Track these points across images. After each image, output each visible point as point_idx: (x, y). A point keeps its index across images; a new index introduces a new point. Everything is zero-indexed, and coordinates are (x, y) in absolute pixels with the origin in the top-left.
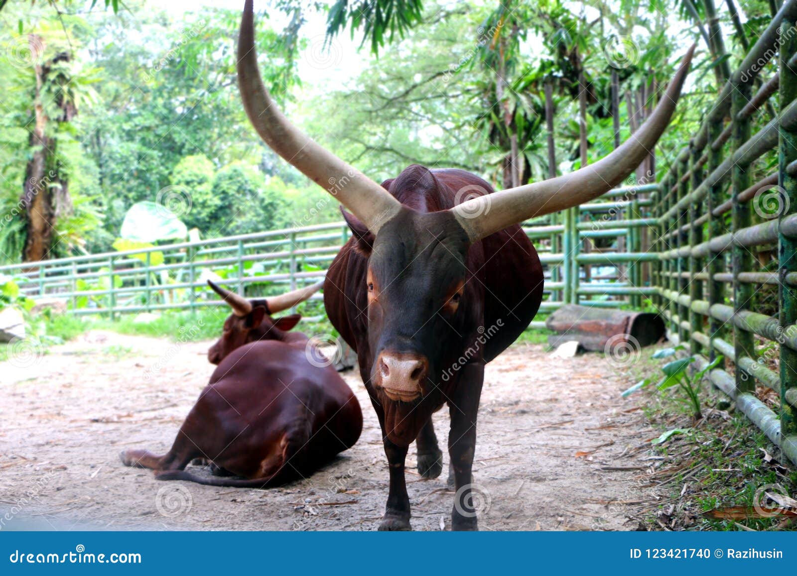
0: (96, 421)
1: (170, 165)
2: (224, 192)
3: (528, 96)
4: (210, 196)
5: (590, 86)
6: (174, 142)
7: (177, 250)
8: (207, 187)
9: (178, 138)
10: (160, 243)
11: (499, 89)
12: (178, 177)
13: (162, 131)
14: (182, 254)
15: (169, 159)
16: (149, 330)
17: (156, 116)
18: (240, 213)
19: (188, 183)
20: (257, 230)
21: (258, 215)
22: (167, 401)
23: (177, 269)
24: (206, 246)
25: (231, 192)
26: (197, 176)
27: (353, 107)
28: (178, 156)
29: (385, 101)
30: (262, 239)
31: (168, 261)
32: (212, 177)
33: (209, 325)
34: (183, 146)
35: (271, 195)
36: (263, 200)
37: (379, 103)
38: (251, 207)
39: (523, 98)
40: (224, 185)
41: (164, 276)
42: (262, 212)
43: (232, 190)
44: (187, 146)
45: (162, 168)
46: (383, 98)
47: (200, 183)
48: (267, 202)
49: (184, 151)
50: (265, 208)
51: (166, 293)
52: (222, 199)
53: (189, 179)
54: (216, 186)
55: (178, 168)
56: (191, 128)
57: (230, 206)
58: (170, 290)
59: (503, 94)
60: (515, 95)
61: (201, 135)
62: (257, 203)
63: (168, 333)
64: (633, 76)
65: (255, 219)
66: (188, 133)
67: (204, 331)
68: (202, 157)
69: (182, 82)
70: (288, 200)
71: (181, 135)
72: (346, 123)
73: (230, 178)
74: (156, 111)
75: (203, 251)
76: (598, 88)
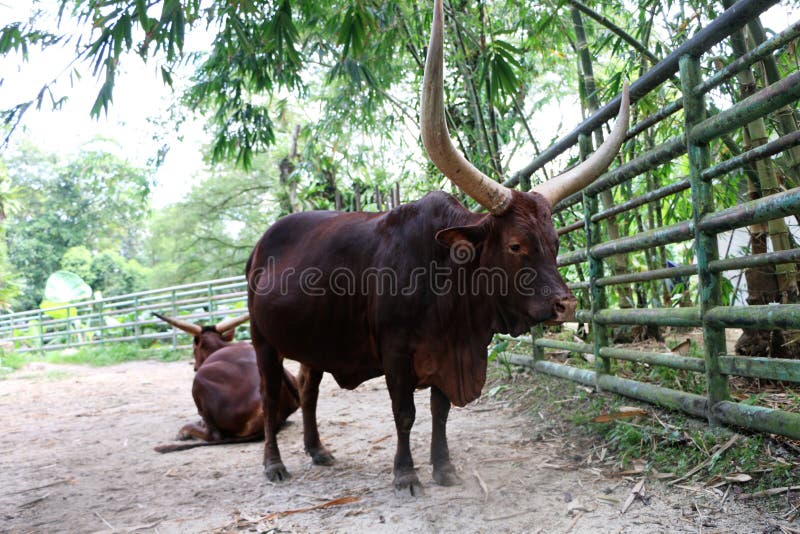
0: (79, 416)
1: (59, 254)
2: (98, 271)
3: (310, 202)
4: (88, 273)
5: (341, 197)
6: (61, 238)
7: (86, 306)
8: (87, 267)
9: (65, 236)
10: (72, 302)
11: (292, 198)
12: (66, 261)
13: (54, 231)
14: (90, 308)
15: (58, 250)
16: (74, 360)
17: (49, 221)
18: (109, 284)
19: (73, 265)
20: (121, 294)
21: (122, 285)
22: (120, 401)
23: (86, 319)
24: (107, 302)
25: (103, 270)
26: (79, 260)
27: (189, 212)
28: (65, 248)
29: (210, 208)
30: (125, 300)
31: (79, 314)
32: (90, 261)
33: (116, 354)
34: (68, 241)
35: (131, 272)
36: (125, 275)
37: (208, 209)
38: (117, 280)
39: (308, 203)
40: (98, 266)
41: (78, 323)
42: (125, 283)
43: (104, 269)
44: (71, 241)
45: (54, 256)
46: (209, 206)
47: (82, 264)
48: (128, 275)
49: (69, 244)
50: (127, 280)
51: (80, 335)
52: (98, 275)
53: (73, 262)
54: (93, 267)
55: (66, 255)
56: (74, 229)
57: (102, 280)
58: (83, 333)
59: (294, 201)
60: (302, 201)
61: (81, 234)
62: (121, 277)
63: (87, 361)
64: (367, 191)
65: (120, 288)
66: (72, 232)
67: (114, 359)
68: (83, 247)
69: (67, 199)
70: (142, 274)
71: (66, 234)
72: (186, 222)
73: (103, 261)
74: (50, 218)
75: (106, 306)
76: (346, 198)
